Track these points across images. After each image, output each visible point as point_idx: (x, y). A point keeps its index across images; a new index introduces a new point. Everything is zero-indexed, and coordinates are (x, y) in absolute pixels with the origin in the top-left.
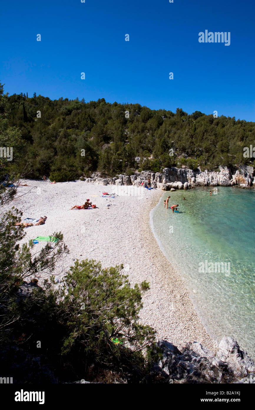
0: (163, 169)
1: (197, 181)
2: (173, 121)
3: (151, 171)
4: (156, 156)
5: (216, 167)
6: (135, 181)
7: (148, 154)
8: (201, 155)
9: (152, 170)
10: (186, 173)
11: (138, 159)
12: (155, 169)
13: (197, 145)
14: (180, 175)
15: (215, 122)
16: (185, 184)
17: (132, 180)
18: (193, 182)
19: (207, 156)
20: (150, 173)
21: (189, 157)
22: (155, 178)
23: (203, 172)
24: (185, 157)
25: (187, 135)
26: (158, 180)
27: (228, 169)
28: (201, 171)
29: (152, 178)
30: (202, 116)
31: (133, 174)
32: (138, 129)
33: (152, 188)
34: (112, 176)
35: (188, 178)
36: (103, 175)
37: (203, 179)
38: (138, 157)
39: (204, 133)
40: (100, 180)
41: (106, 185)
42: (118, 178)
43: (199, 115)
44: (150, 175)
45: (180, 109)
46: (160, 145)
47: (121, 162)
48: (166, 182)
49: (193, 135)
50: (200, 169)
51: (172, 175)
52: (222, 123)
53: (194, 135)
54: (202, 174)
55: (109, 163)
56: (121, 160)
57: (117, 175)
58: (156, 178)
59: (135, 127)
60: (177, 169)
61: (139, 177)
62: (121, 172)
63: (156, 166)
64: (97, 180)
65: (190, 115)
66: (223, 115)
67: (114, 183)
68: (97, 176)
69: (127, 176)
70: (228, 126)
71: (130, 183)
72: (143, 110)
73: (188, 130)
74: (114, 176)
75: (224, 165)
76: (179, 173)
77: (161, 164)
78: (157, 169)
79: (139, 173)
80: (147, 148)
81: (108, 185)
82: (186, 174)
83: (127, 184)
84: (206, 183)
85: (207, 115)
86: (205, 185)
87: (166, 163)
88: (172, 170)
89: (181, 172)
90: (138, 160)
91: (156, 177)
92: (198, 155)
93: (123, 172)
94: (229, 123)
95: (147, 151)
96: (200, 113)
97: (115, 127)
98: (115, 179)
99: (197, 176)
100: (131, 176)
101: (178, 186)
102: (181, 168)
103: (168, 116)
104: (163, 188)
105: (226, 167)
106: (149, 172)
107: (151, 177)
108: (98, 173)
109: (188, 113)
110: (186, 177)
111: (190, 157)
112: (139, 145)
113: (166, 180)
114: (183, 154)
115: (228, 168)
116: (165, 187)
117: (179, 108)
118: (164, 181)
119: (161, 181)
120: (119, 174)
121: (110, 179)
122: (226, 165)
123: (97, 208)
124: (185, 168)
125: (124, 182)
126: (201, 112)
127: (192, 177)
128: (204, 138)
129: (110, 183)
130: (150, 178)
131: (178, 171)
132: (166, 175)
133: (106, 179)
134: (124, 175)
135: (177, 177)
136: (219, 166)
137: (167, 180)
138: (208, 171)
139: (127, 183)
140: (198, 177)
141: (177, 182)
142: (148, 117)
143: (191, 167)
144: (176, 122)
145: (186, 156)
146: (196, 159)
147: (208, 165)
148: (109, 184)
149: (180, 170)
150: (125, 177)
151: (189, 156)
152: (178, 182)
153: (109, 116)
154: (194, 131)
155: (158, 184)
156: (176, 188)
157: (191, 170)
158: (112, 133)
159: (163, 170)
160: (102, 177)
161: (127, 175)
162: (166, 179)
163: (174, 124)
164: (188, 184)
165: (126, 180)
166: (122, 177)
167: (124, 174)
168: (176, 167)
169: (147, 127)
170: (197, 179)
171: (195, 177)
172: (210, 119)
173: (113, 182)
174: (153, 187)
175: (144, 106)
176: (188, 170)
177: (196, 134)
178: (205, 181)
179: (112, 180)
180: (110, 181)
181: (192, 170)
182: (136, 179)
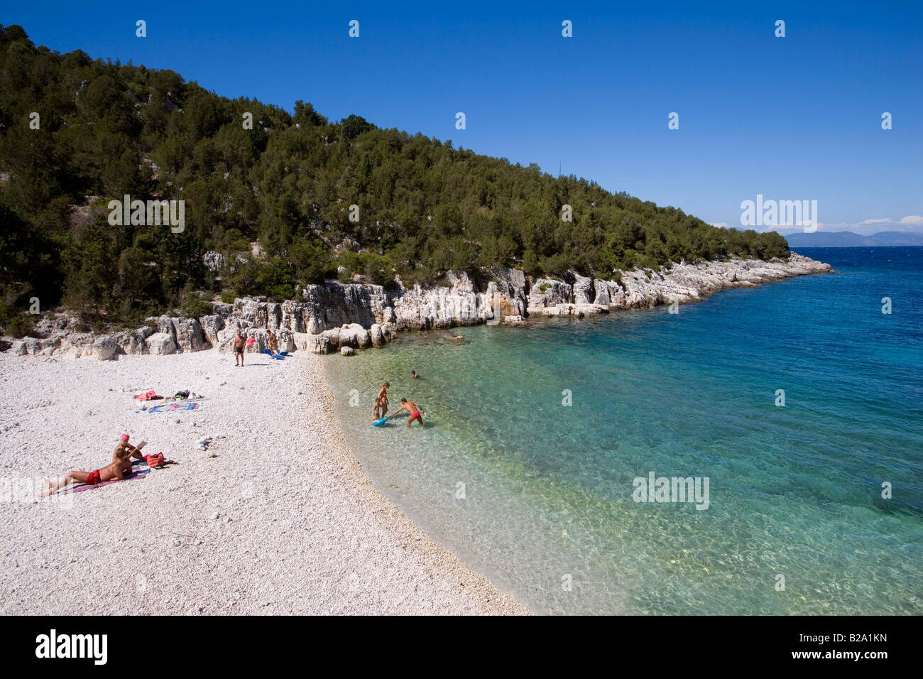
0: (302, 287)
1: (398, 316)
2: (296, 138)
3: (268, 297)
4: (272, 249)
5: (439, 274)
6: (220, 334)
7: (240, 241)
8: (397, 241)
9: (269, 295)
10: (365, 295)
11: (213, 260)
12: (280, 289)
13: (382, 213)
14: (354, 302)
15: (406, 148)
16: (374, 329)
17: (209, 330)
18: (389, 321)
19: (413, 245)
20: (263, 304)
21: (364, 249)
22: (284, 319)
23: (410, 292)
24: (354, 249)
25: (348, 184)
26: (294, 323)
27: (469, 279)
28: (403, 288)
29: (272, 317)
30: (368, 130)
31: (209, 311)
32: (191, 157)
33: (285, 354)
34: (132, 324)
35: (373, 310)
36: (91, 323)
37: (415, 310)
38: (212, 253)
39: (393, 181)
40: (83, 342)
41: (114, 358)
42: (155, 329)
43: (361, 126)
44: (265, 308)
45: (307, 105)
46: (280, 214)
47: (155, 273)
48: (318, 330)
49: (364, 184)
50: (400, 283)
51: (331, 305)
52: (425, 155)
53: (366, 185)
54: (408, 296)
55: (110, 277)
56: (153, 264)
57: (151, 318)
58: (287, 318)
59: (181, 151)
60: (341, 285)
61: (231, 320)
62: (163, 304)
63: (279, 282)
64: (65, 343)
65: (335, 123)
66: (420, 134)
67: (145, 348)
68: (63, 328)
69: (189, 321)
70: (441, 164)
71: (201, 341)
72: (192, 95)
73: (350, 170)
74: (141, 324)
75: (459, 269)
76: (348, 298)
77: (293, 273)
78: (285, 290)
79: (227, 306)
80: (237, 223)
81: (121, 356)
82: (368, 299)
83: (193, 347)
84: (423, 321)
85: (383, 129)
86: (423, 328)
87: (309, 272)
88: (328, 289)
89: (354, 295)
90: (211, 263)
91: (284, 315)
92: (387, 242)
93: (170, 305)
94: (443, 157)
95: (238, 232)
96: (363, 122)
97: (104, 145)
98: (147, 335)
99: (397, 302)
100: (205, 319)
101: (356, 336)
102: (353, 282)
103: (275, 122)
104: (318, 350)
105: (465, 273)
106: (261, 301)
107: (270, 317)
108: (65, 314)
109: (327, 119)
110: (370, 307)
111: (366, 248)
112: (207, 211)
113: (317, 321)
114: (347, 240)
115: (470, 276)
116: (323, 346)
117: (301, 101)
118: (310, 324)
119: (301, 328)
120: (158, 315)
121: (125, 334)
122: (464, 270)
123: (171, 462)
124: (362, 281)
125: (180, 343)
126: (363, 120)
127: (384, 308)
128: (396, 194)
129: (128, 349)
130: (267, 321)
131: (347, 290)
132: (315, 307)
133: (107, 337)
134: (176, 316)
135: (346, 310)
136: (447, 270)
137: (320, 321)
138: (421, 288)
139: (192, 343)
140: (399, 306)
141: (349, 326)
142: (213, 119)
143: (379, 280)
144: (306, 141)
145: (356, 246)
146: (384, 253)
147: (419, 269)
148: (123, 352)
149: (350, 288)
150: (184, 325)
151: (363, 245)
152: (352, 324)
153: (62, 99)
154: (367, 175)
155: (297, 336)
156: (353, 344)
157: (378, 287)
158: (92, 165)
159: (305, 291)
160: (86, 330)
161: (188, 318)
162: (317, 318)
163: (301, 148)
164: (380, 328)
165: (186, 332)
166: (172, 324)
167: (177, 311)
168: (336, 279)
169: (221, 153)
170: (396, 310)
171: (392, 305)
172: (393, 141)
173: (140, 345)
174: (286, 348)
175: (194, 81)
176: (372, 288)
177: (372, 183)
178: (419, 317)
179: (136, 338)
180: (127, 342)
181: (381, 287)
182: (221, 326)
